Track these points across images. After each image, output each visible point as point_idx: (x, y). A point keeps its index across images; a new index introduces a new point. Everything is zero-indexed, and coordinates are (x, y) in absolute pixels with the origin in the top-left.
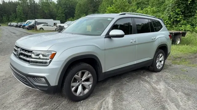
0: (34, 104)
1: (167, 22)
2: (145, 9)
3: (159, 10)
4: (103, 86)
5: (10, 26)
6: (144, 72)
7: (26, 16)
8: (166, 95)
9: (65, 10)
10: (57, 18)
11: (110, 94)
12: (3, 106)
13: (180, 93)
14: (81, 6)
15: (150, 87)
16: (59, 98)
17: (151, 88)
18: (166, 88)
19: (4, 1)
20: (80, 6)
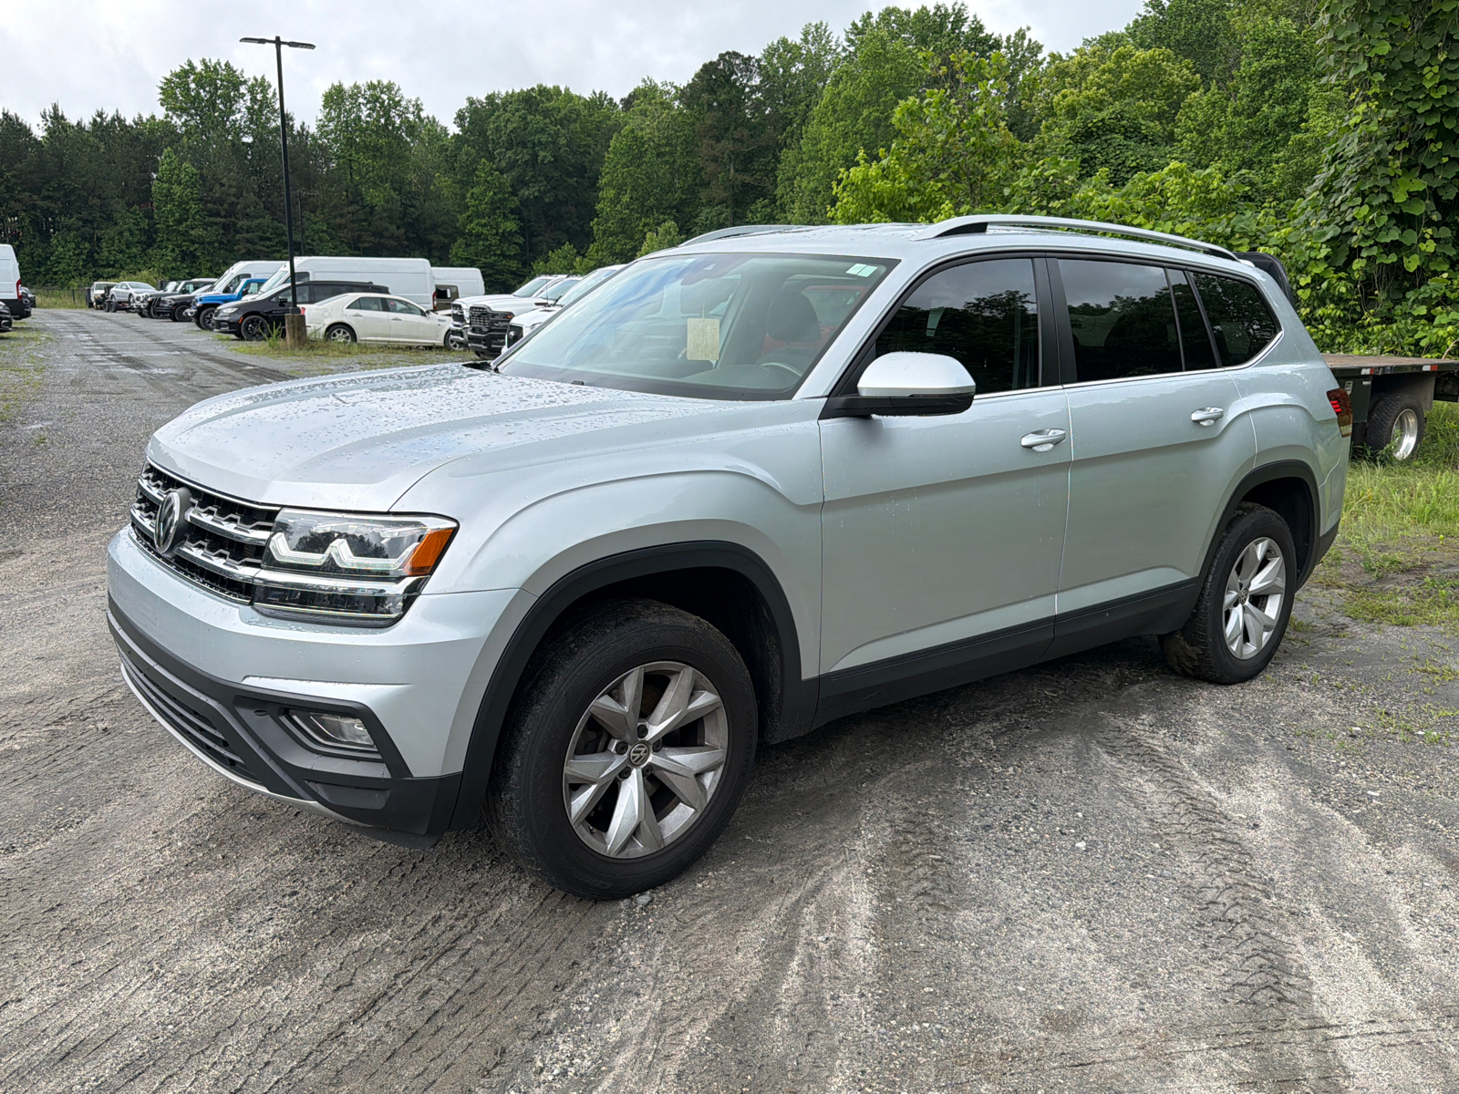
0: (288, 912)
1: (1318, 280)
2: (1138, 181)
3: (1252, 184)
4: (803, 785)
5: (104, 304)
6: (1121, 683)
7: (225, 227)
8: (1298, 869)
9: (520, 182)
10: (457, 248)
11: (859, 845)
12: (59, 925)
13: (1406, 852)
14: (641, 155)
15: (1175, 799)
16: (475, 868)
17: (1182, 809)
18: (1298, 811)
19: (57, 118)
20: (636, 152)
